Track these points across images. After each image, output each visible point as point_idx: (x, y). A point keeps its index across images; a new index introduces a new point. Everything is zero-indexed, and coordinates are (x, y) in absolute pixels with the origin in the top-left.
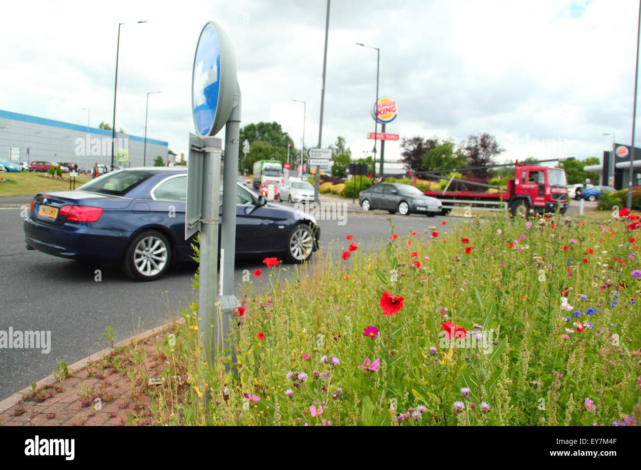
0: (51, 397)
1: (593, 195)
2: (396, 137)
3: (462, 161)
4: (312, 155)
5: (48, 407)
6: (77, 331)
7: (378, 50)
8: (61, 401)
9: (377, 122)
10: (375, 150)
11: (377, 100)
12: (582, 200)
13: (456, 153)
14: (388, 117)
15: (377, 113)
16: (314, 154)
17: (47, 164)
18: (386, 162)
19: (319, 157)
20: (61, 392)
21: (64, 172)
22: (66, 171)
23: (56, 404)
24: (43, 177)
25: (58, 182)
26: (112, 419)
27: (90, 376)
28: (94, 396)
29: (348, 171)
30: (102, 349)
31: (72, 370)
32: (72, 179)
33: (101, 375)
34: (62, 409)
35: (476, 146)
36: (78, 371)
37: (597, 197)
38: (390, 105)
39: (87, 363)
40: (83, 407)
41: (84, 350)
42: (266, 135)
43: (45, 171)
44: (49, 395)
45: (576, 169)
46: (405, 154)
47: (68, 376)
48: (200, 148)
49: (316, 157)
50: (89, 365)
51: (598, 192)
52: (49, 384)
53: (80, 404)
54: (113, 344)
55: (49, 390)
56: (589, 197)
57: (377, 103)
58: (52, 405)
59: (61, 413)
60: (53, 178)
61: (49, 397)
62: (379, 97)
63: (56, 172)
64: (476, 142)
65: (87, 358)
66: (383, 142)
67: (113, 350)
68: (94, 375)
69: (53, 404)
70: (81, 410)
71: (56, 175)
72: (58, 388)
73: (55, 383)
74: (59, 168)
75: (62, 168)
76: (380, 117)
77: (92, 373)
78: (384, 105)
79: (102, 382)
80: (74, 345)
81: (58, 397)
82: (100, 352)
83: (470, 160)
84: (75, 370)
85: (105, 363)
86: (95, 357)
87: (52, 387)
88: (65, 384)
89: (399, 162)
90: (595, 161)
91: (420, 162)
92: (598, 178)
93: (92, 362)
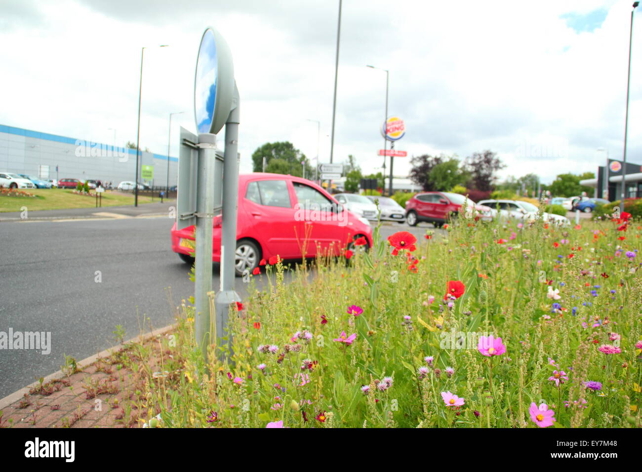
0: (58, 390)
1: (588, 207)
2: (404, 154)
3: (467, 176)
4: (324, 170)
5: (54, 400)
6: (91, 330)
7: (387, 72)
8: (67, 394)
9: (386, 140)
10: (384, 166)
11: (386, 119)
12: (578, 211)
13: (461, 169)
14: (397, 135)
15: (386, 131)
16: (326, 169)
17: (75, 181)
18: (396, 178)
19: (330, 172)
20: (69, 386)
21: (92, 188)
22: (94, 187)
23: (62, 397)
24: (72, 193)
25: (85, 198)
26: (114, 410)
27: (98, 371)
28: (98, 388)
29: (359, 186)
30: (111, 347)
31: (81, 365)
32: (99, 194)
33: (109, 370)
34: (67, 401)
35: (480, 162)
36: (87, 367)
37: (592, 208)
38: (399, 123)
39: (97, 359)
40: (87, 399)
41: (96, 348)
42: (282, 153)
43: (73, 187)
44: (56, 389)
45: (573, 184)
46: (413, 170)
47: (76, 372)
48: (194, 144)
49: (328, 172)
50: (98, 361)
51: (593, 204)
52: (57, 379)
53: (85, 396)
54: (122, 342)
55: (57, 384)
56: (585, 208)
57: (386, 122)
58: (57, 398)
59: (65, 405)
60: (81, 194)
61: (56, 391)
62: (388, 116)
63: (83, 189)
64: (480, 158)
65: (97, 355)
66: (392, 159)
67: (123, 347)
68: (102, 370)
69: (59, 397)
70: (85, 402)
71: (83, 191)
72: (66, 382)
73: (63, 377)
74: (86, 184)
75: (90, 185)
76: (389, 135)
77: (101, 368)
78: (393, 124)
79: (109, 376)
80: (88, 343)
81: (66, 391)
82: (109, 350)
83: (474, 175)
84: (84, 366)
85: (114, 358)
86: (104, 354)
87: (60, 382)
88: (73, 379)
89: (407, 178)
90: (590, 176)
91: (427, 177)
92: (593, 192)
93: (101, 358)
